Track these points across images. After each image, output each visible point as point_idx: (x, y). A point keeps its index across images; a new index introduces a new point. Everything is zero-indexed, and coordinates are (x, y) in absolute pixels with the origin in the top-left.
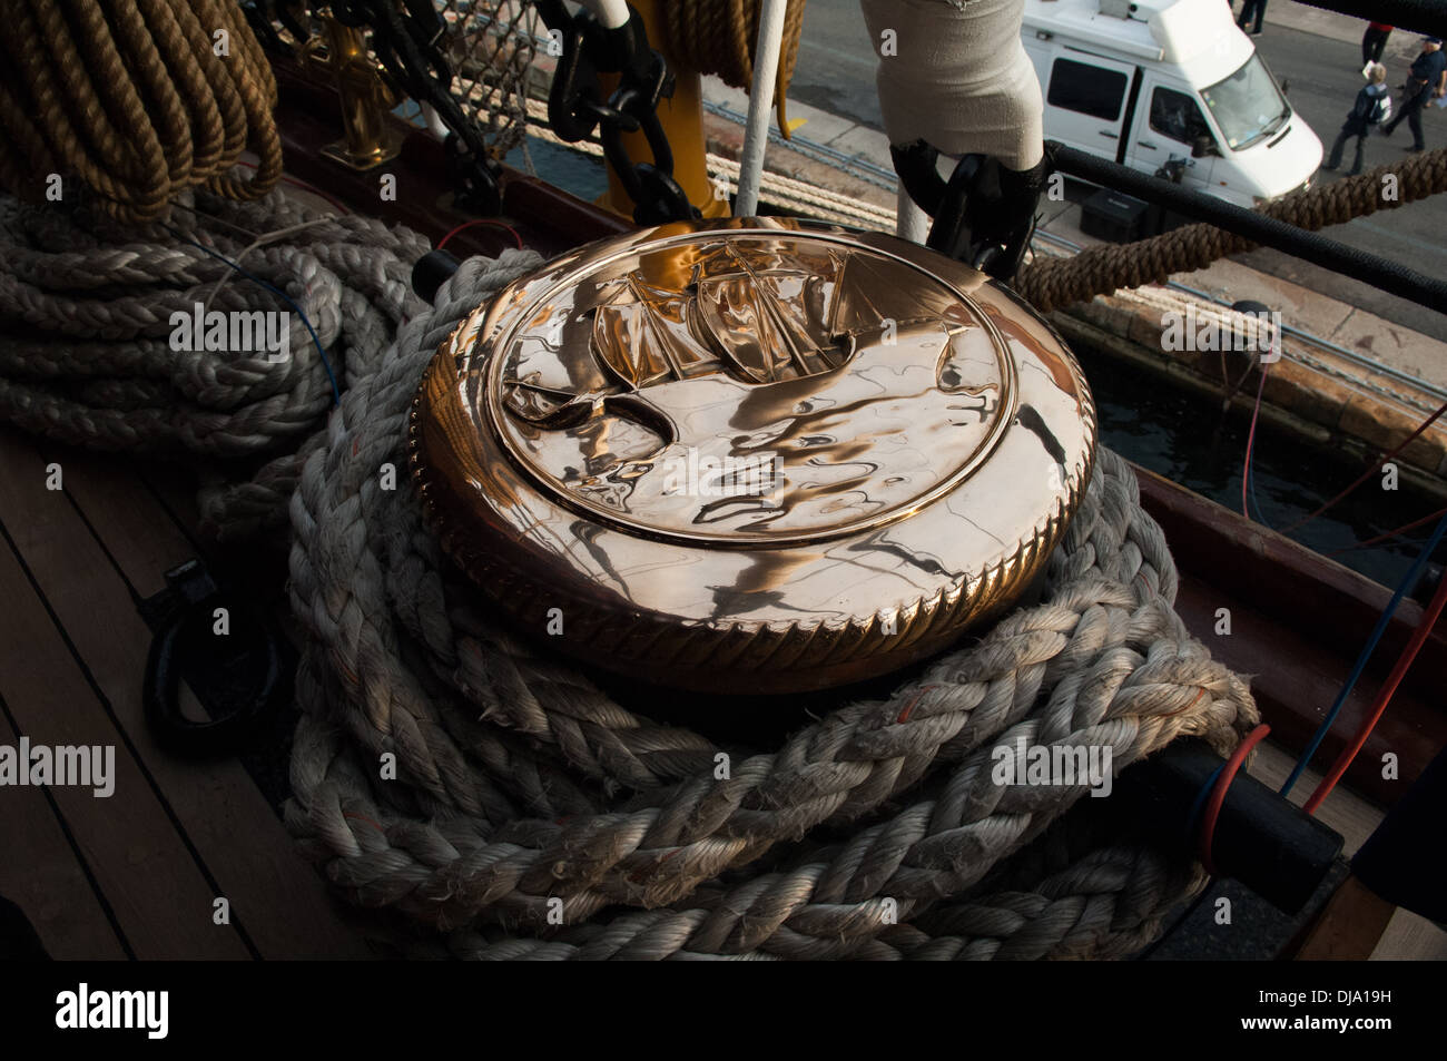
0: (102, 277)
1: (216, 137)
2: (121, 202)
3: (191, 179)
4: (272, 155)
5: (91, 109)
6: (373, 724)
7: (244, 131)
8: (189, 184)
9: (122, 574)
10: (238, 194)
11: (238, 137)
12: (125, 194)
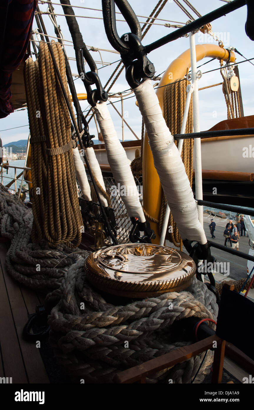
0: (44, 255)
1: (71, 234)
2: (52, 243)
3: (64, 241)
4: (79, 240)
5: (52, 226)
6: (67, 302)
7: (76, 235)
8: (63, 242)
9: (27, 309)
10: (71, 247)
11: (74, 235)
12: (53, 241)
